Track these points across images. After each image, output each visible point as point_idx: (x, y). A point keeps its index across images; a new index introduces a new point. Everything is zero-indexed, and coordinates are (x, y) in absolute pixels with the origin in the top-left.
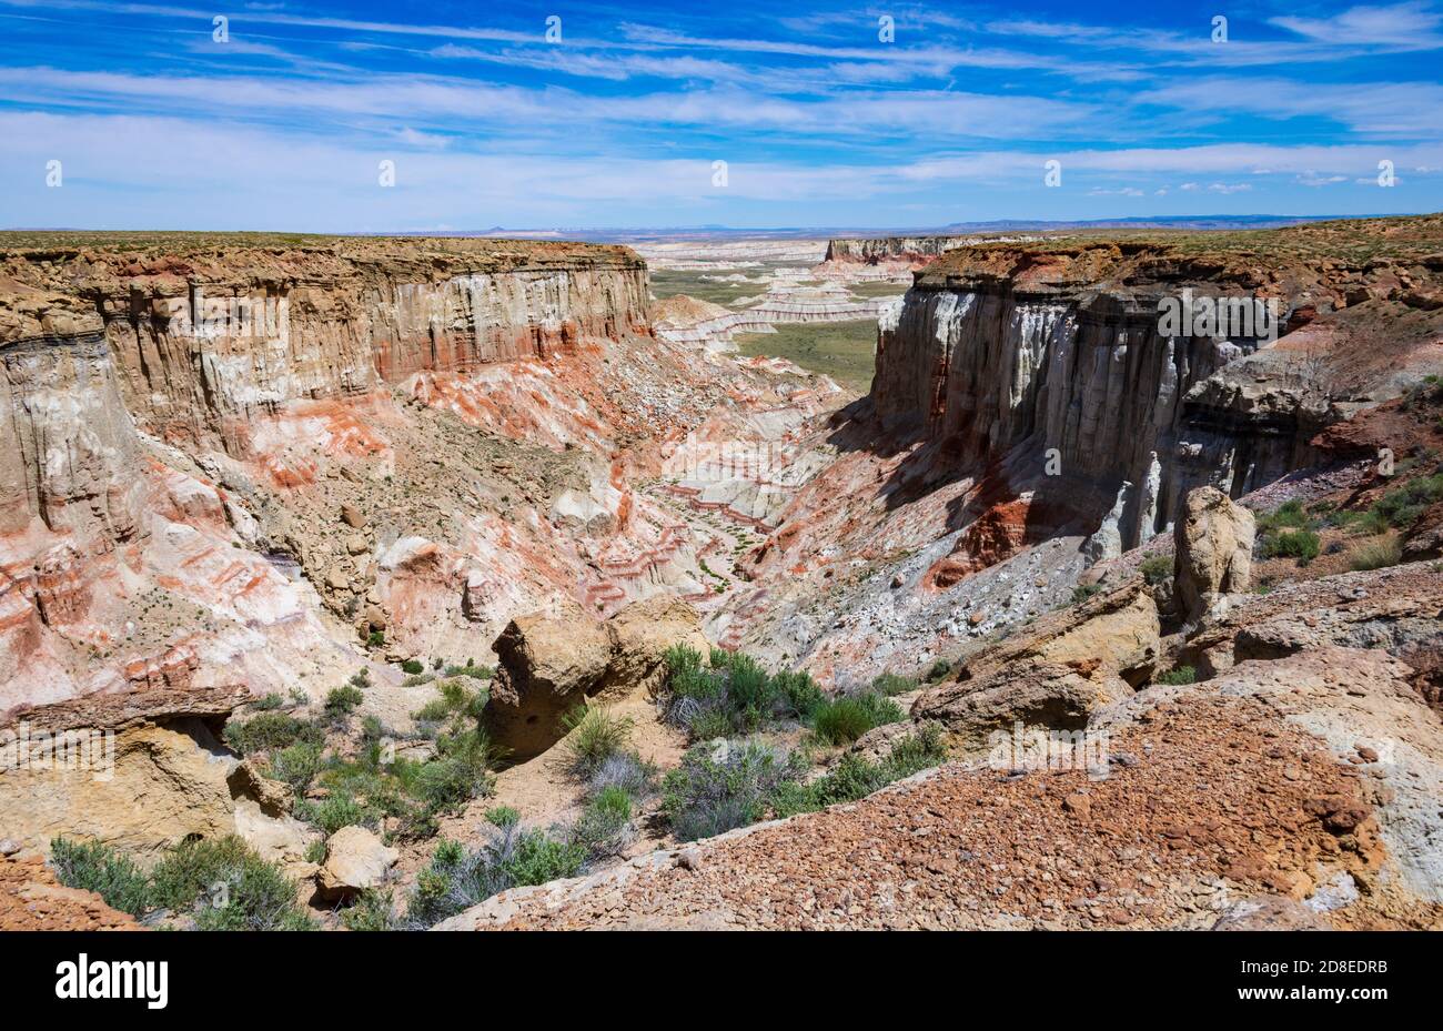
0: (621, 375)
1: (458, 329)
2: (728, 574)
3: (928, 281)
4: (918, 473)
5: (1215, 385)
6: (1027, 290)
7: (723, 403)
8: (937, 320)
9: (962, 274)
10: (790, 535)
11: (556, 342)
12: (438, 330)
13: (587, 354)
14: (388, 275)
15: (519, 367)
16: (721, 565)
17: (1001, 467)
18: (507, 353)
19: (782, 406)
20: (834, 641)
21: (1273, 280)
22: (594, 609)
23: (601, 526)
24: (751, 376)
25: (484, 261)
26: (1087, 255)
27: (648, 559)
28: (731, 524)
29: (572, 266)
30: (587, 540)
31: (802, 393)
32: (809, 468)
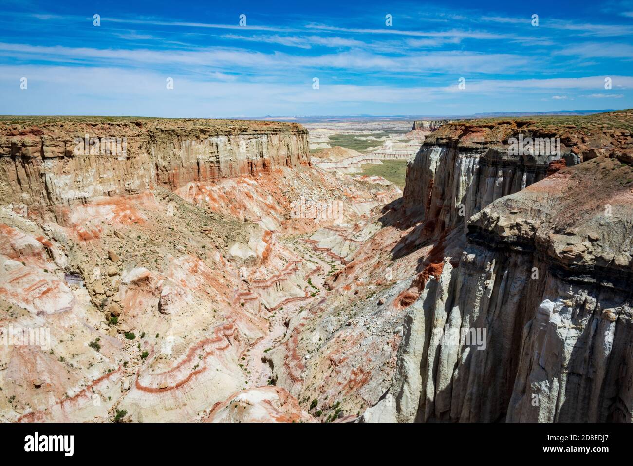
0: (291, 184)
1: (211, 162)
2: (320, 286)
3: (429, 140)
4: (414, 239)
5: (485, 214)
6: (465, 146)
7: (340, 198)
8: (431, 160)
9: (444, 137)
10: (351, 268)
11: (260, 168)
12: (201, 162)
13: (276, 174)
14: (178, 136)
15: (241, 180)
16: (318, 281)
17: (445, 240)
18: (235, 173)
19: (370, 200)
20: (345, 333)
21: (584, 142)
22: (238, 305)
23: (252, 262)
24: (358, 185)
25: (225, 130)
26: (498, 128)
27: (275, 279)
28: (330, 259)
29: (270, 133)
30: (244, 269)
31: (382, 194)
32: (370, 233)
